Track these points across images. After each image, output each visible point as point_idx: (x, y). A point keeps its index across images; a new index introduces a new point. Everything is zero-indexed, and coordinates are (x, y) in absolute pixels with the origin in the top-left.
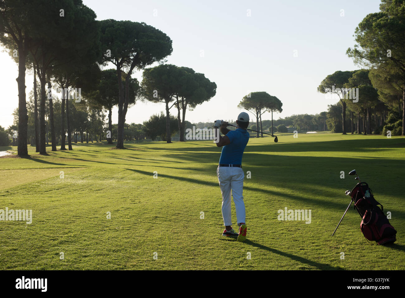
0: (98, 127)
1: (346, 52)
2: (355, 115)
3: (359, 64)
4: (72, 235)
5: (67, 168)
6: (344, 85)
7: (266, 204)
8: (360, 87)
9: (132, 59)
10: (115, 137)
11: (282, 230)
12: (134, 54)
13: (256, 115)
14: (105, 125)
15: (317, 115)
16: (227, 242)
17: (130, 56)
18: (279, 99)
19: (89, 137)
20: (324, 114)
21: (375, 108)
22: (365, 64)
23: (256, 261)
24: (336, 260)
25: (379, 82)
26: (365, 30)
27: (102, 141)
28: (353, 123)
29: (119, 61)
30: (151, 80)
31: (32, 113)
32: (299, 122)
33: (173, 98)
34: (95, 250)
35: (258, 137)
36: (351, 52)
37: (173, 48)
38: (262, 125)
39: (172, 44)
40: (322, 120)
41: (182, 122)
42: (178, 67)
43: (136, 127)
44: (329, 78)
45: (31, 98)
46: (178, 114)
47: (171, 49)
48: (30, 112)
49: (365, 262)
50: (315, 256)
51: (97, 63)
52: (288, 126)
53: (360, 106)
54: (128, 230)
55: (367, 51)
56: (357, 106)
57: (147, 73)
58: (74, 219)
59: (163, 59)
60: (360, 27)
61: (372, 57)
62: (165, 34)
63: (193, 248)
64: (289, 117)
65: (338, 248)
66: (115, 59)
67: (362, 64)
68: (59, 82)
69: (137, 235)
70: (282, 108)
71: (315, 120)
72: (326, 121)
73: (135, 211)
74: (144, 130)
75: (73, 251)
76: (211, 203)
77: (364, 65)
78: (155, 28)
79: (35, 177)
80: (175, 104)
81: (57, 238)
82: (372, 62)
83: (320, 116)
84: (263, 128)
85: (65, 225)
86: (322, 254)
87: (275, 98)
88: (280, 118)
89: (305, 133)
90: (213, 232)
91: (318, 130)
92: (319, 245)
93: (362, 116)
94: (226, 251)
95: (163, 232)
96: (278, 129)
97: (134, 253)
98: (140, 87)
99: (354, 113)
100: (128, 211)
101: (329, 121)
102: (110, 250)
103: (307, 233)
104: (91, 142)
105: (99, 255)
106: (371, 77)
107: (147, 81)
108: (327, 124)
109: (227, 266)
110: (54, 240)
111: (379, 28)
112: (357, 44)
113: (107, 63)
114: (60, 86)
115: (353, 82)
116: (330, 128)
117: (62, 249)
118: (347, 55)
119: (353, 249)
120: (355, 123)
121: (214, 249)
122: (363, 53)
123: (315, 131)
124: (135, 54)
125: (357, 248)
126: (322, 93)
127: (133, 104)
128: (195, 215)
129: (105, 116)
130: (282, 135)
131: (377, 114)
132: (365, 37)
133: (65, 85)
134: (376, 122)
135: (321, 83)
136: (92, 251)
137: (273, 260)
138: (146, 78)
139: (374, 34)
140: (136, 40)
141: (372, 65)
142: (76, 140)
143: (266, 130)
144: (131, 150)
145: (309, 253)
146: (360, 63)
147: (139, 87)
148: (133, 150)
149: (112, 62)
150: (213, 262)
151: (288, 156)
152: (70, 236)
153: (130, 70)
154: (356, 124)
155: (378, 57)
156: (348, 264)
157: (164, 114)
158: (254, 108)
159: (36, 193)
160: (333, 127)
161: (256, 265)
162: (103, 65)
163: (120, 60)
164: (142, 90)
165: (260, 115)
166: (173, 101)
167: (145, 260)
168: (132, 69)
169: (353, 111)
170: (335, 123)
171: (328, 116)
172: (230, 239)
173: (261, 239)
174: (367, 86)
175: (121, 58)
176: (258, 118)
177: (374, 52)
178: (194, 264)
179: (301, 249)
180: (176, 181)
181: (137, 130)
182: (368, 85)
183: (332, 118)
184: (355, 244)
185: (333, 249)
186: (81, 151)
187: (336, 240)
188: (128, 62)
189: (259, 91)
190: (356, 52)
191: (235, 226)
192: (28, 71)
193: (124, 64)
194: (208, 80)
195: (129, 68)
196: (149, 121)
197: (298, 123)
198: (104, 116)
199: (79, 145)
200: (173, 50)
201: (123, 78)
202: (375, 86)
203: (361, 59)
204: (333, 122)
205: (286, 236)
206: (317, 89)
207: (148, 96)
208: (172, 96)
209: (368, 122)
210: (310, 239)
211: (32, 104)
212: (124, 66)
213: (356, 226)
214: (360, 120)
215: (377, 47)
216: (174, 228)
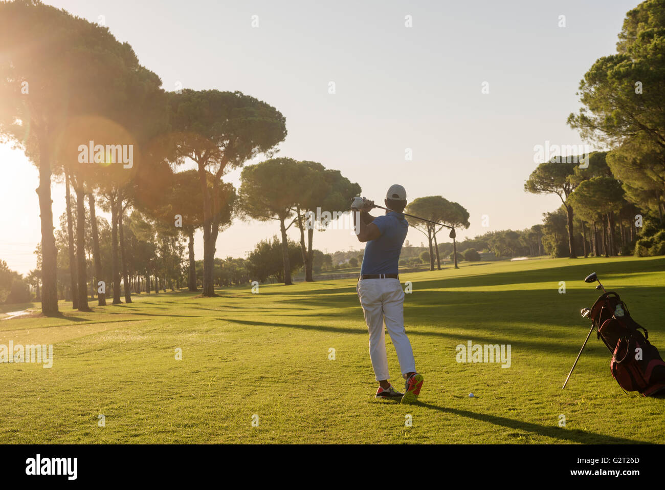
0: (173, 266)
1: (566, 120)
2: (588, 226)
3: (589, 139)
4: (116, 407)
5: (119, 321)
6: (567, 178)
7: (447, 352)
8: (593, 179)
9: (222, 152)
10: (201, 282)
11: (477, 385)
12: (225, 142)
13: (427, 233)
14: (184, 263)
15: (526, 231)
16: (382, 405)
17: (219, 146)
18: (464, 207)
19: (159, 283)
20: (537, 228)
21: (620, 213)
22: (599, 138)
23: (432, 428)
24: (571, 421)
25: (623, 169)
26: (595, 83)
27: (181, 288)
28: (586, 240)
29: (202, 156)
30: (255, 184)
31: (67, 248)
32: (498, 244)
33: (292, 211)
34: (153, 425)
35: (433, 269)
36: (575, 120)
37: (287, 129)
38: (439, 251)
39: (286, 123)
40: (534, 239)
41: (307, 250)
42: (298, 161)
43: (234, 264)
44: (542, 168)
45: (63, 224)
46: (300, 237)
47: (284, 132)
48: (63, 248)
49: (623, 421)
50: (536, 417)
51: (166, 160)
52: (480, 249)
53: (596, 211)
54: (213, 396)
55: (601, 118)
56: (591, 211)
57: (249, 174)
58: (120, 386)
59: (272, 148)
60: (586, 80)
61: (610, 127)
62: (274, 109)
63: (323, 417)
64: (481, 237)
65: (574, 405)
66: (195, 152)
67: (595, 138)
68: (106, 195)
69: (227, 402)
70: (469, 220)
71: (524, 238)
72: (542, 239)
73: (226, 371)
74: (248, 266)
75: (114, 428)
76: (355, 354)
77: (597, 139)
78: (256, 100)
79: (64, 335)
80: (294, 221)
81: (89, 412)
82: (611, 135)
83: (532, 232)
84: (440, 255)
85: (106, 394)
86: (548, 414)
87: (456, 205)
88: (467, 238)
89: (509, 261)
90: (359, 394)
91: (530, 254)
92: (541, 401)
93: (599, 228)
94: (381, 418)
95: (272, 397)
96: (464, 256)
97: (221, 428)
98: (238, 197)
99: (587, 222)
100: (214, 373)
101: (547, 240)
102: (180, 425)
103: (519, 386)
104: (162, 292)
105: (159, 432)
106: (610, 161)
107: (248, 186)
108: (544, 244)
109: (382, 438)
110: (83, 415)
111: (618, 79)
112: (584, 106)
113: (183, 160)
114: (108, 201)
115: (581, 173)
116: (548, 251)
117: (95, 426)
118: (569, 125)
119: (601, 405)
120: (588, 239)
121: (359, 416)
122: (594, 121)
123: (525, 256)
124: (227, 144)
125: (607, 402)
126: (533, 192)
127: (227, 225)
128: (328, 373)
129: (184, 248)
130: (471, 265)
131: (623, 223)
132: (597, 95)
133: (116, 198)
134: (623, 237)
135: (529, 177)
136: (149, 427)
137: (462, 426)
138: (246, 182)
139: (610, 89)
140: (227, 120)
141: (609, 139)
142: (139, 289)
143: (445, 258)
144: (227, 297)
145: (524, 414)
146: (591, 138)
147: (235, 197)
148: (229, 297)
149: (191, 157)
150: (358, 434)
151: (483, 292)
152: (112, 409)
153: (219, 168)
154: (591, 241)
155: (619, 125)
156: (592, 426)
157: (278, 240)
158: (423, 224)
159: (63, 356)
160: (554, 249)
161: (433, 435)
162: (177, 162)
163: (204, 153)
164: (241, 201)
165: (435, 234)
166: (292, 217)
167: (239, 436)
168: (223, 166)
169: (584, 220)
170: (557, 243)
171: (544, 231)
172: (386, 401)
173: (439, 399)
174: (604, 179)
175: (205, 151)
176: (430, 240)
177: (613, 118)
178: (325, 438)
179: (510, 410)
180: (298, 330)
181: (236, 268)
182: (607, 177)
183: (551, 234)
184: (603, 398)
185: (566, 405)
186: (146, 303)
187: (570, 394)
188: (217, 157)
189: (429, 195)
190: (584, 119)
191: (396, 384)
192: (55, 178)
193: (210, 160)
194: (346, 181)
195: (219, 165)
196: (255, 252)
197: (496, 244)
198: (181, 248)
199: (143, 296)
200: (288, 132)
201: (209, 183)
202: (617, 176)
203: (592, 131)
204: (553, 240)
205: (483, 392)
206: (524, 187)
207: (251, 210)
208: (290, 208)
209: (610, 235)
210: (525, 394)
211: (65, 233)
212: (210, 163)
213: (603, 373)
214: (597, 234)
215: (616, 109)
216: (292, 392)
